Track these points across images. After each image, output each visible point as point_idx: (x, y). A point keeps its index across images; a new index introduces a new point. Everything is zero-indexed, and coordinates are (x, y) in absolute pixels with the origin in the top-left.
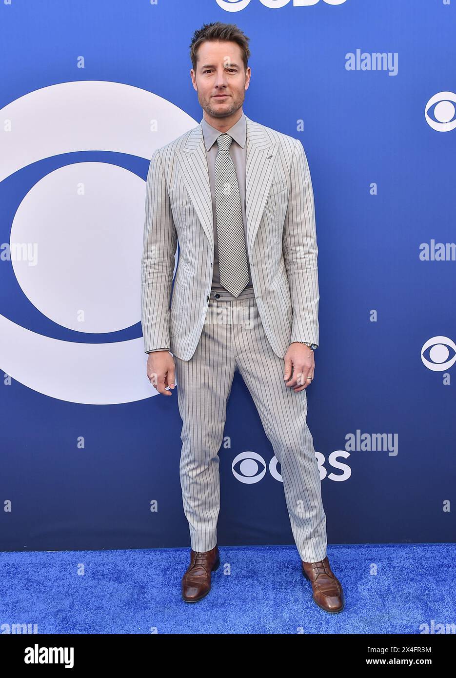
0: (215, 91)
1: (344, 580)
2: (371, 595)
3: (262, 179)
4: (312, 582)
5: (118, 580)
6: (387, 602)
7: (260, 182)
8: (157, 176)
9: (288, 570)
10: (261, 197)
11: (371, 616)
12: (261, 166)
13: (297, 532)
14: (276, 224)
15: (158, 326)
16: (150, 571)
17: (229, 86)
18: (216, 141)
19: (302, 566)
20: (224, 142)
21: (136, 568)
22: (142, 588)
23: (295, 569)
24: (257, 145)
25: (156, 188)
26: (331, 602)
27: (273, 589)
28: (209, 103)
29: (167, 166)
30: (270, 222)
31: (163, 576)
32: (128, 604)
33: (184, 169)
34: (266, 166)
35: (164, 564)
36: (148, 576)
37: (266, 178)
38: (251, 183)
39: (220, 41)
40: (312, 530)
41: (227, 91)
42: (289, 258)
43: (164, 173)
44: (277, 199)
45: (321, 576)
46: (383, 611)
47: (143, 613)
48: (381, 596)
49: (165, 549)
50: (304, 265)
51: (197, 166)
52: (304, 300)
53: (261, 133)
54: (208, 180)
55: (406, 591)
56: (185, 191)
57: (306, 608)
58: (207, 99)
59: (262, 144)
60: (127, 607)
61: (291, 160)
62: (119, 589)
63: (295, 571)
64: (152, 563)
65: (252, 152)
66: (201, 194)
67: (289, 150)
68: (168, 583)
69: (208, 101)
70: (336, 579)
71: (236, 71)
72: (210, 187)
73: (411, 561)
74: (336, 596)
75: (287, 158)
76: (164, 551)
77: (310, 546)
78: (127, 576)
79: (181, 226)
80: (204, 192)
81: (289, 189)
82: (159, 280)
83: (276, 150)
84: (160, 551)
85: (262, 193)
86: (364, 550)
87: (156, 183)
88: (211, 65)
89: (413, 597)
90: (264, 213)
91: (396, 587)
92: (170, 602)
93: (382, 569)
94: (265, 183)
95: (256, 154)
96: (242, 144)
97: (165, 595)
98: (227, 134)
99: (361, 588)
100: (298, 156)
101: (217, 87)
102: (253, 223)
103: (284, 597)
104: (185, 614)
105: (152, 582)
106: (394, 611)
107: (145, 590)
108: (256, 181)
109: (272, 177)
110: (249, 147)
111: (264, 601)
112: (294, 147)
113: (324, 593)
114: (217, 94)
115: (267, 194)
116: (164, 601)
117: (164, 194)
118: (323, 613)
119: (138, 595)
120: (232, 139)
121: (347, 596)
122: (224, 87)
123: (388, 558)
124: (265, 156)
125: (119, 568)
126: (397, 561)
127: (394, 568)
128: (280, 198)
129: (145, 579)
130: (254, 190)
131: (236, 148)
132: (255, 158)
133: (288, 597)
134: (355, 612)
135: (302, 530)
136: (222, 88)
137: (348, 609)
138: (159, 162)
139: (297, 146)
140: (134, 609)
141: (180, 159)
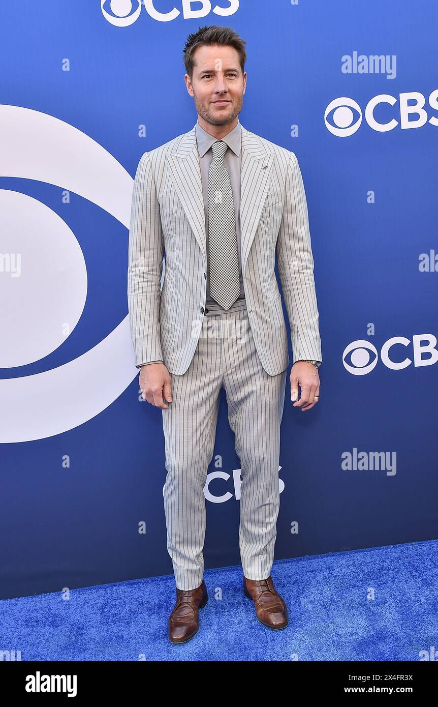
0: (214, 97)
1: (287, 595)
2: (314, 607)
3: (257, 189)
4: (255, 601)
5: (54, 624)
6: (330, 612)
7: (256, 193)
8: (146, 180)
9: (230, 592)
10: (256, 208)
11: (316, 628)
12: (256, 177)
13: (245, 548)
14: (270, 237)
15: (150, 337)
16: (87, 611)
17: (230, 91)
18: (211, 148)
19: (245, 586)
20: (219, 149)
21: (72, 609)
22: (79, 629)
23: (236, 590)
24: (252, 155)
25: (145, 192)
26: (276, 619)
27: (216, 613)
28: (208, 110)
29: (157, 171)
30: (264, 234)
31: (101, 614)
32: (66, 648)
33: (176, 174)
34: (261, 176)
35: (101, 601)
36: (85, 616)
37: (262, 189)
38: (246, 193)
39: (218, 45)
40: (263, 547)
41: (228, 97)
42: (286, 273)
43: (153, 177)
44: (271, 211)
45: (265, 594)
46: (328, 621)
47: (82, 655)
48: (325, 607)
49: (101, 586)
50: (303, 280)
51: (189, 171)
52: (306, 317)
53: (256, 143)
54: (201, 187)
55: (348, 599)
56: (176, 197)
57: (251, 628)
58: (207, 106)
59: (257, 154)
60: (65, 652)
61: (286, 172)
62: (56, 633)
63: (237, 592)
64: (88, 603)
65: (247, 161)
66: (192, 200)
67: (284, 162)
68: (106, 621)
69: (207, 108)
70: (279, 596)
71: (235, 75)
72: (203, 195)
73: (352, 568)
74: (280, 611)
75: (282, 169)
76: (100, 588)
77: (257, 563)
78: (62, 619)
79: (170, 233)
80: (197, 199)
81: (283, 201)
82: (149, 289)
83: (271, 161)
84: (95, 589)
85: (257, 203)
86: (304, 563)
87: (145, 187)
88: (211, 70)
89: (356, 604)
90: (259, 225)
91: (339, 596)
92: (110, 641)
93: (324, 580)
94: (260, 194)
95: (251, 163)
96: (237, 152)
97: (104, 634)
98: (222, 141)
99: (304, 601)
100: (293, 168)
101: (218, 93)
102: (248, 235)
103: (228, 620)
104: (127, 651)
105: (90, 621)
106: (338, 620)
107: (84, 631)
108: (251, 191)
109: (267, 188)
110: (245, 156)
111: (208, 626)
112: (288, 159)
113: (267, 610)
114: (217, 100)
115: (262, 205)
116: (104, 639)
117: (153, 200)
118: (268, 631)
119: (75, 637)
120: (228, 146)
121: (291, 611)
122: (225, 92)
123: (329, 568)
124: (260, 166)
125: (54, 612)
126: (337, 570)
127: (335, 577)
128: (274, 210)
129: (82, 620)
130: (248, 201)
131: (230, 156)
132: (250, 167)
133: (232, 619)
134: (300, 626)
135: (251, 546)
136: (222, 94)
137: (293, 624)
138: (149, 166)
139: (292, 157)
140: (73, 653)
141: (172, 164)
